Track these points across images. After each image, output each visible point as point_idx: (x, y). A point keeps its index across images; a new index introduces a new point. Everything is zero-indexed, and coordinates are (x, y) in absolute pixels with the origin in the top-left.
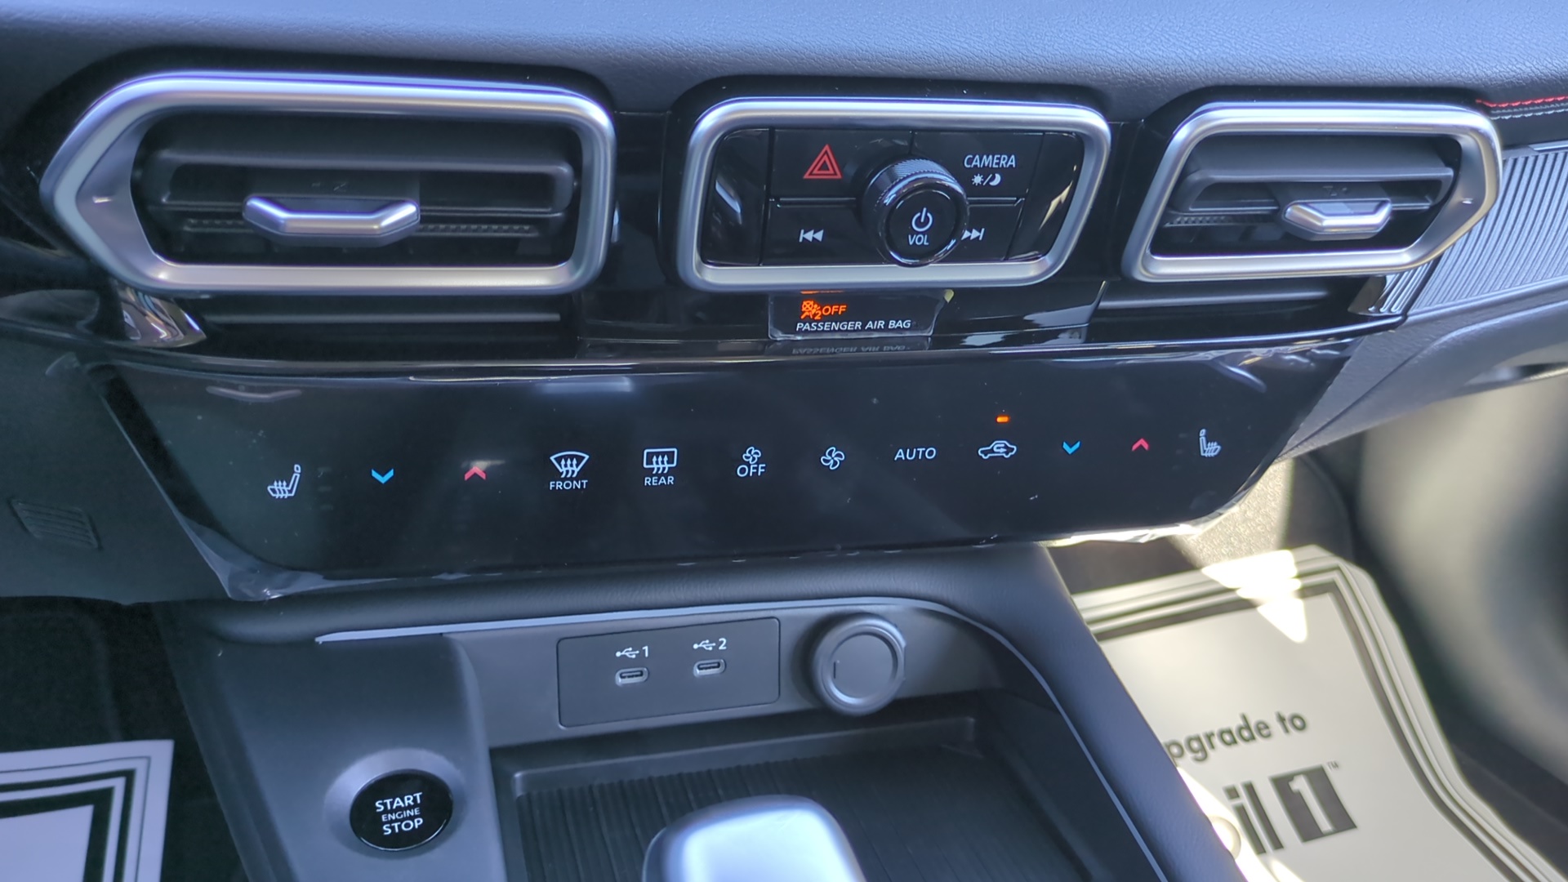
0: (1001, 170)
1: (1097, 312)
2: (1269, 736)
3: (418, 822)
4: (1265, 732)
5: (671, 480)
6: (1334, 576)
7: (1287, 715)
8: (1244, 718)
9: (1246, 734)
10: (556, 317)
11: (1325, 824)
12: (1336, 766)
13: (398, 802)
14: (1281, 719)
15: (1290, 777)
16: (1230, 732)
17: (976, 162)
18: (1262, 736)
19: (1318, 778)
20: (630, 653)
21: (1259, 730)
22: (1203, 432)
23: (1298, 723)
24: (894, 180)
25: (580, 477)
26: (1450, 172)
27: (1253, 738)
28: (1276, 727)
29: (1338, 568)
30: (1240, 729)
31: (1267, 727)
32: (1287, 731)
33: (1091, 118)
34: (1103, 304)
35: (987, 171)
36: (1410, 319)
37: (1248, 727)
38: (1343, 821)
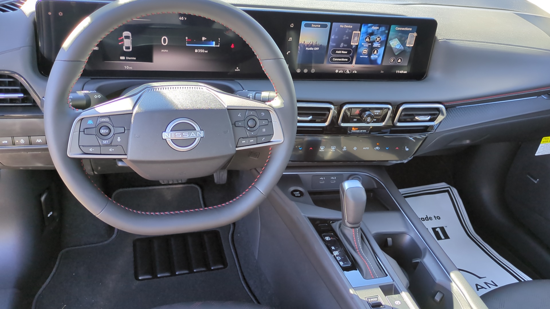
0: (378, 112)
1: (391, 130)
2: (432, 220)
3: (300, 195)
4: (431, 219)
5: (334, 150)
6: (449, 189)
7: (436, 216)
8: (427, 216)
9: (427, 219)
10: (322, 129)
11: (443, 237)
12: (446, 227)
13: (296, 193)
14: (435, 217)
15: (436, 228)
16: (423, 218)
17: (375, 111)
18: (430, 220)
19: (442, 229)
20: (322, 178)
21: (430, 219)
22: (406, 147)
23: (438, 218)
24: (365, 114)
25: (323, 149)
26: (438, 112)
27: (428, 220)
28: (433, 218)
29: (449, 187)
30: (426, 218)
31: (431, 218)
32: (436, 219)
33: (390, 106)
34: (392, 129)
35: (376, 112)
36: (436, 132)
37: (427, 218)
38: (447, 237)
